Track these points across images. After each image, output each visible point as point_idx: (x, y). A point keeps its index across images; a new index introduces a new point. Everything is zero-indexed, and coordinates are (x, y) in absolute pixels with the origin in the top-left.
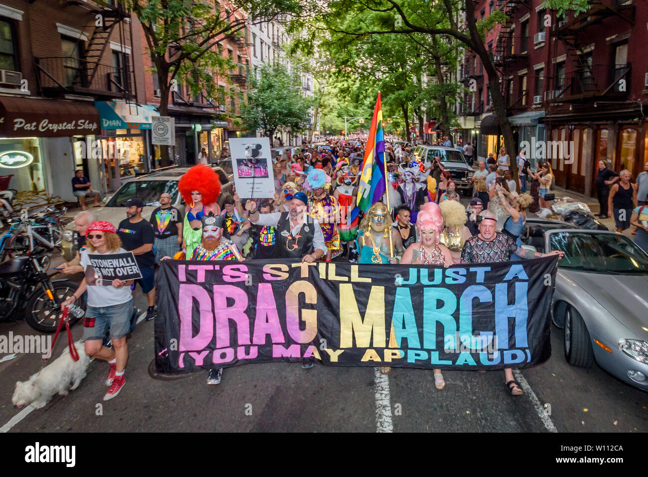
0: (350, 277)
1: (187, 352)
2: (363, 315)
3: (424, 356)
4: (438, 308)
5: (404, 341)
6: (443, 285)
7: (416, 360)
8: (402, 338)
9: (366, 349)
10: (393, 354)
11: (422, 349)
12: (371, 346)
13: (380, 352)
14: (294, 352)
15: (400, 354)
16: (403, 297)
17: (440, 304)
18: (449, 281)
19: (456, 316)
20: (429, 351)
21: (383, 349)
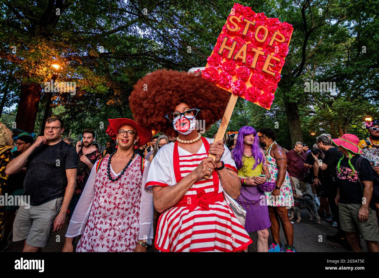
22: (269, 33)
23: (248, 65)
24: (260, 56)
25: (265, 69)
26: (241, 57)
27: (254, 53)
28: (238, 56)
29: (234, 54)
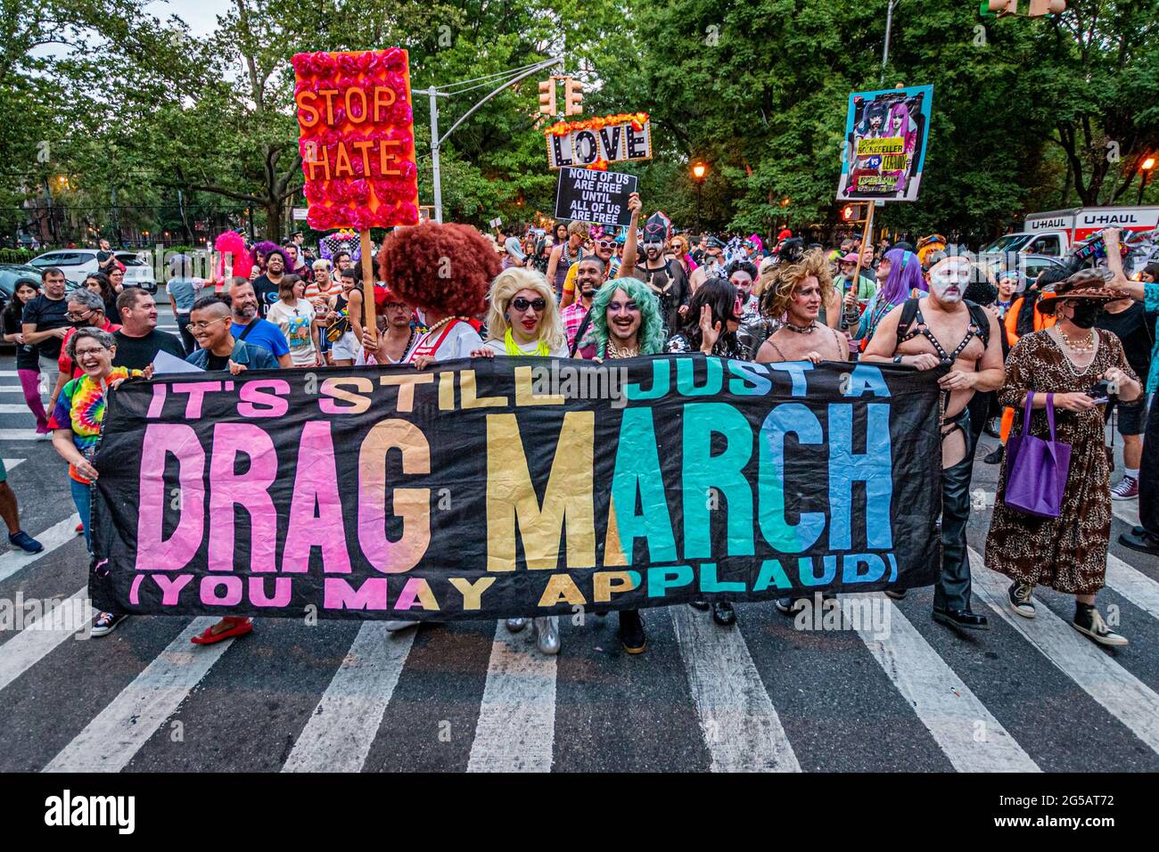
0: (512, 397)
1: (148, 574)
2: (540, 488)
3: (685, 576)
4: (713, 455)
5: (640, 545)
6: (723, 396)
7: (667, 590)
8: (636, 539)
9: (549, 573)
10: (615, 582)
11: (682, 561)
12: (562, 568)
13: (584, 580)
14: (372, 595)
15: (631, 580)
16: (637, 432)
17: (719, 444)
18: (737, 387)
19: (751, 473)
20: (695, 564)
21: (590, 572)
22: (367, 95)
23: (359, 175)
24: (369, 149)
25: (384, 171)
26: (344, 168)
27: (359, 150)
28: (339, 168)
29: (333, 170)
